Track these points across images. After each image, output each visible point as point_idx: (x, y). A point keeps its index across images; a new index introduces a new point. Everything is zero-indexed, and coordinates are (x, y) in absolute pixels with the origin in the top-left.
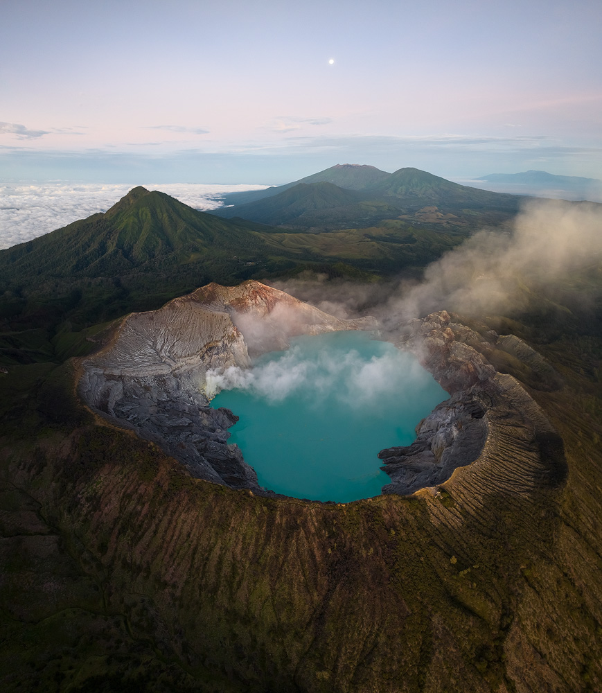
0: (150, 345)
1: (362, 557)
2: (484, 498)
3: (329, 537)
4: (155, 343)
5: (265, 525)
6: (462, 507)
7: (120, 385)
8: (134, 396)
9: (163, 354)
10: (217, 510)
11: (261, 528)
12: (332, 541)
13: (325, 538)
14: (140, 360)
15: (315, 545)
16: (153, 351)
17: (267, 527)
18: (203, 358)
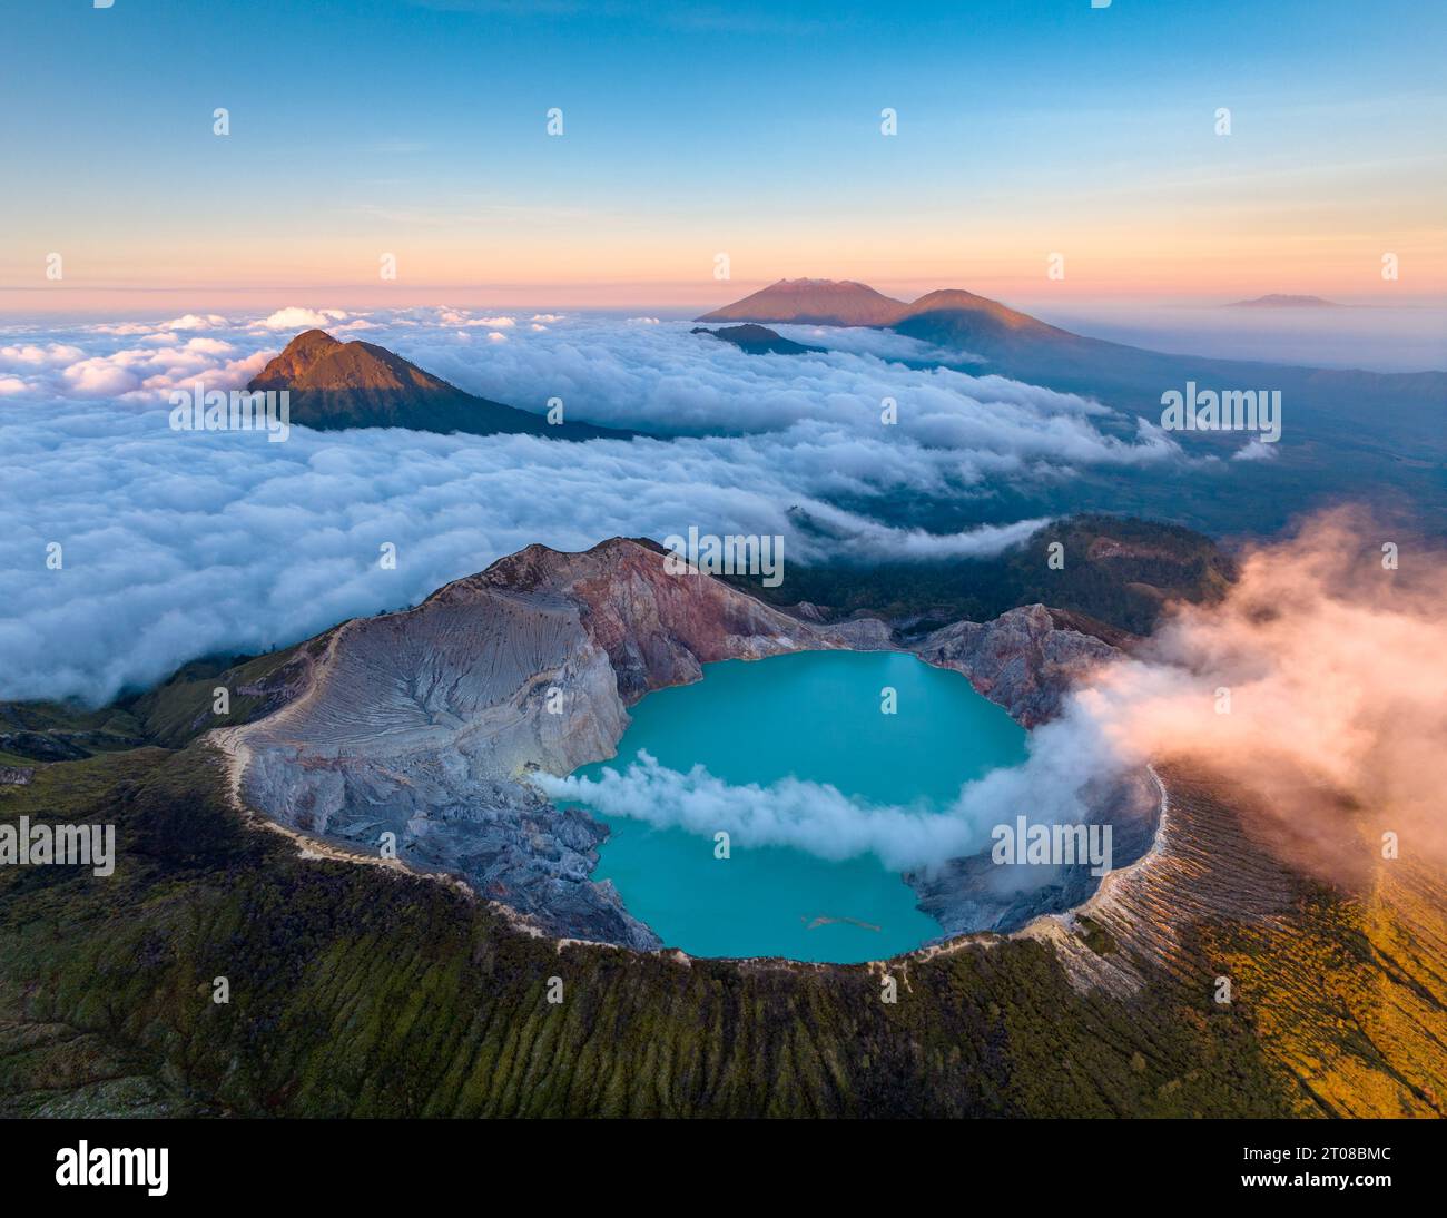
0: (401, 689)
1: (935, 1069)
2: (1178, 930)
3: (859, 1034)
4: (413, 684)
5: (720, 1018)
6: (1133, 952)
7: (338, 780)
8: (372, 801)
9: (433, 706)
10: (609, 998)
11: (709, 1028)
12: (868, 1040)
13: (851, 1036)
14: (383, 723)
15: (831, 1053)
16: (409, 702)
17: (724, 1025)
18: (522, 706)
